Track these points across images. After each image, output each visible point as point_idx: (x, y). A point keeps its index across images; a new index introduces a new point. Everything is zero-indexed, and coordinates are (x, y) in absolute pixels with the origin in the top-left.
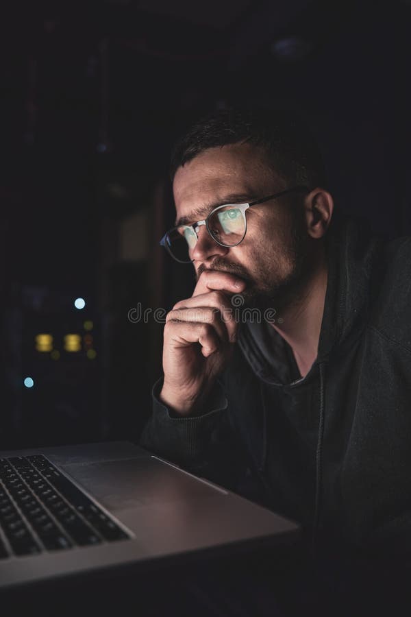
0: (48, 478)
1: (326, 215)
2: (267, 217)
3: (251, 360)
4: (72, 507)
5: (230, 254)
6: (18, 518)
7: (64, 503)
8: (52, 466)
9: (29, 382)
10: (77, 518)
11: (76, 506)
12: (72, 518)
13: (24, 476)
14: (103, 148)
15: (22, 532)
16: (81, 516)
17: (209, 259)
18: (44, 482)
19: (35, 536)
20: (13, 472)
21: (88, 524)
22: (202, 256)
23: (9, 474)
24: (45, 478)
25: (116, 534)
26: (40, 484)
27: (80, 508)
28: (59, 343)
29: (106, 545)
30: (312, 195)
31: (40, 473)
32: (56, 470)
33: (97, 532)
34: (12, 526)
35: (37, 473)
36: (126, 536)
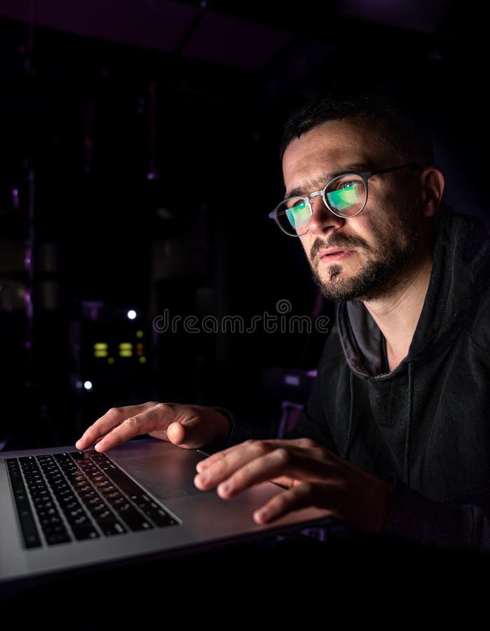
0: (105, 471)
1: (437, 194)
2: (383, 190)
3: (346, 347)
4: (127, 497)
5: (346, 226)
6: (79, 506)
7: (120, 493)
8: (108, 460)
9: (88, 385)
10: (132, 507)
11: (131, 496)
12: (127, 506)
13: (84, 469)
14: (151, 176)
15: (83, 519)
16: (134, 504)
17: (325, 230)
18: (101, 474)
19: (94, 523)
20: (74, 465)
21: (141, 511)
22: (319, 227)
23: (71, 467)
24: (103, 471)
25: (165, 521)
26: (98, 476)
27: (134, 497)
28: (113, 350)
29: (157, 530)
30: (426, 173)
31: (98, 466)
32: (112, 463)
33: (149, 519)
34: (74, 513)
35: (96, 466)
36: (176, 523)
